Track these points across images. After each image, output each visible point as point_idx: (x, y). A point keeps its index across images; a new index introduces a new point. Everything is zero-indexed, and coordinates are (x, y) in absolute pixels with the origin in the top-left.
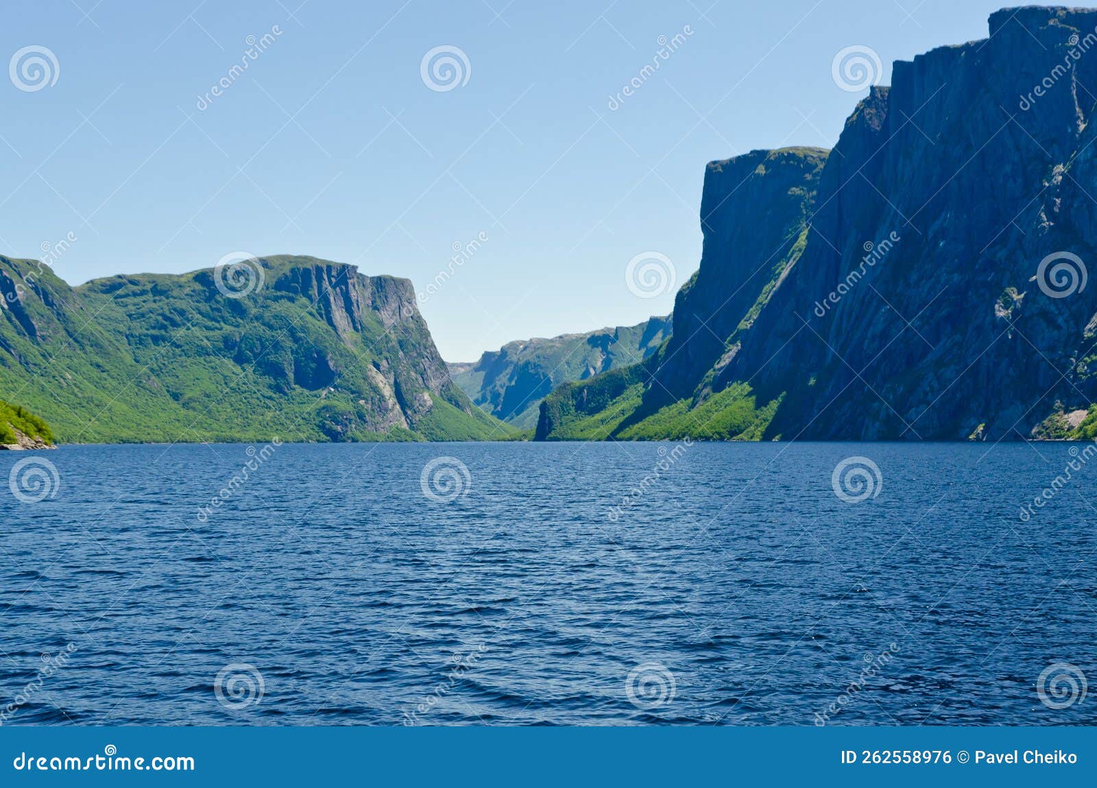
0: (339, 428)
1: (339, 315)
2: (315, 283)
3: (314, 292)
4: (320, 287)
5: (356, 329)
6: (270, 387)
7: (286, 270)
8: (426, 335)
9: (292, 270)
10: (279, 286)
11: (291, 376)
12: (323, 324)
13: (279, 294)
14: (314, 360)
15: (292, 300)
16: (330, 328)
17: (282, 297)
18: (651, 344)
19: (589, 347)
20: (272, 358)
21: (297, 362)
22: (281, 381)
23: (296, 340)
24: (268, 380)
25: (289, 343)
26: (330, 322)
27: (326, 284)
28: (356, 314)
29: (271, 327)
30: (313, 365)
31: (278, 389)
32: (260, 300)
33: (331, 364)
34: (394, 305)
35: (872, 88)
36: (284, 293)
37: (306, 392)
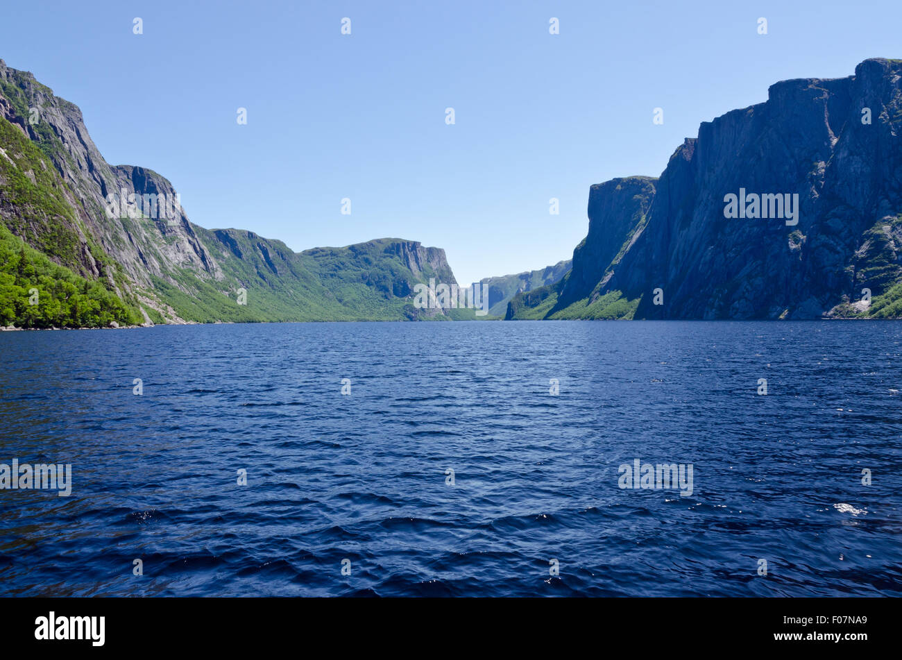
0: (413, 315)
1: (413, 264)
2: (402, 249)
3: (402, 254)
4: (404, 251)
5: (420, 270)
6: (382, 296)
7: (389, 244)
8: (451, 273)
9: (392, 244)
10: (386, 251)
11: (391, 291)
12: (406, 268)
13: (386, 255)
14: (401, 284)
15: (391, 257)
16: (408, 270)
17: (387, 256)
18: (548, 278)
19: (519, 280)
20: (383, 283)
21: (394, 285)
22: (387, 293)
23: (394, 276)
24: (382, 293)
25: (390, 277)
26: (409, 267)
27: (407, 250)
28: (420, 264)
29: (382, 269)
30: (402, 286)
31: (386, 297)
32: (378, 258)
33: (409, 286)
34: (437, 260)
35: (686, 139)
36: (388, 254)
37: (399, 299)
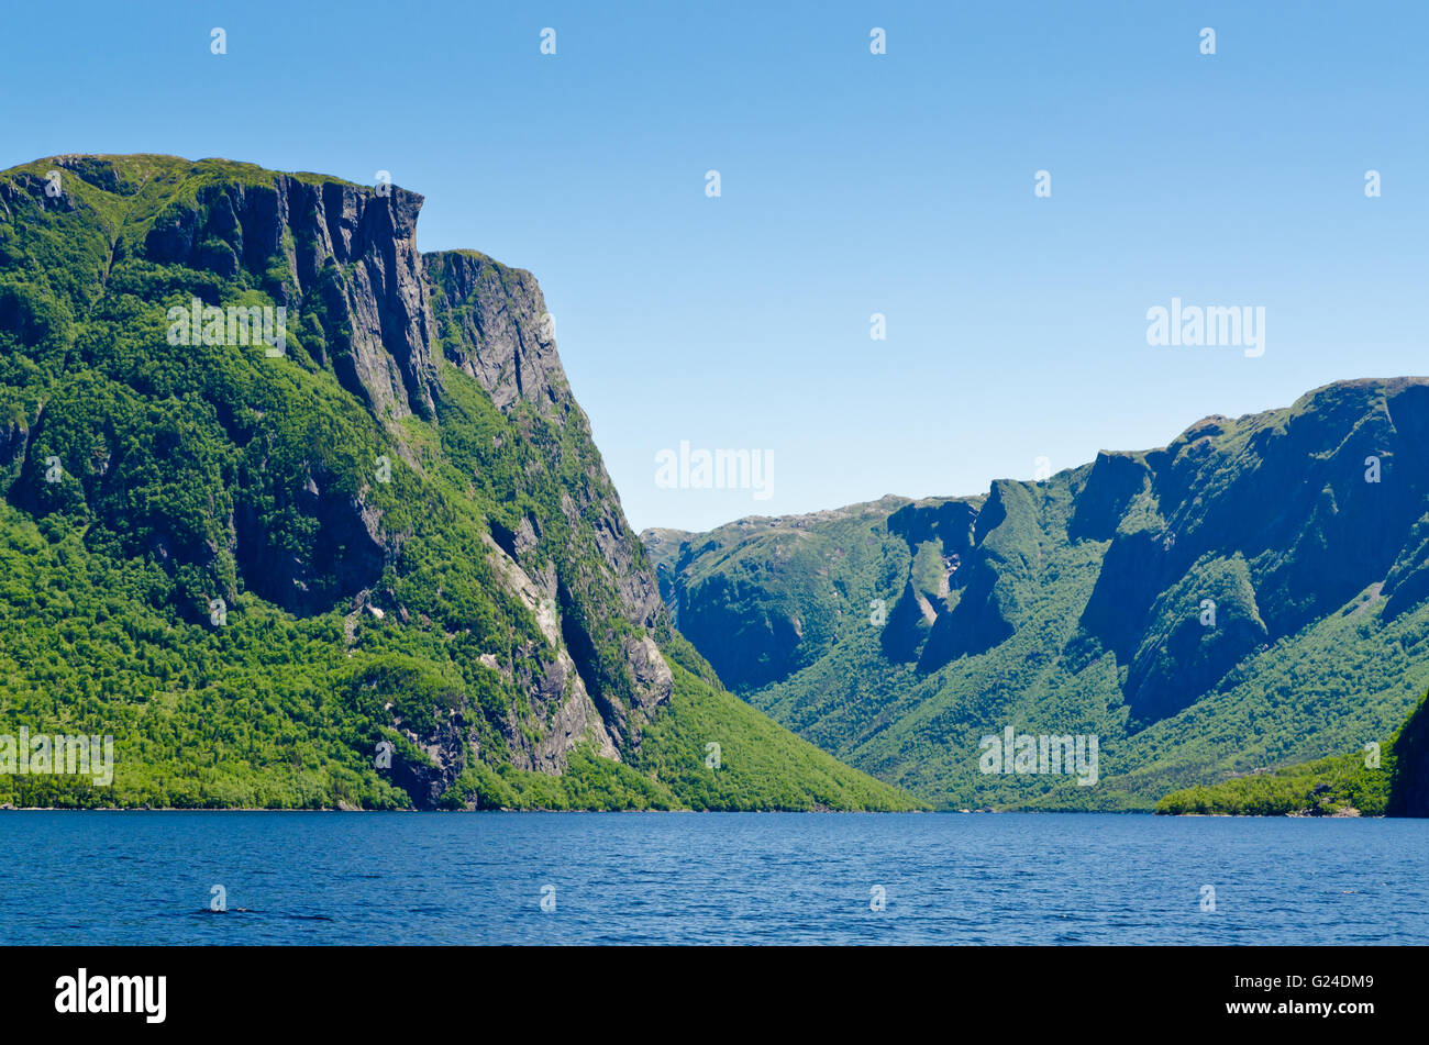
0: (434, 755)
1: (371, 357)
2: (287, 240)
3: (287, 269)
4: (305, 256)
5: (417, 407)
6: (153, 599)
7: (187, 192)
9: (207, 195)
10: (160, 245)
11: (227, 559)
12: (325, 381)
13: (162, 272)
14: (306, 504)
15: (211, 296)
16: (349, 397)
17: (175, 284)
20: (155, 493)
21: (245, 516)
22: (190, 574)
23: (239, 434)
24: (148, 573)
25: (212, 444)
26: (348, 376)
27: (324, 248)
28: (416, 360)
29: (144, 386)
30: (309, 524)
31: (190, 611)
32: (96, 293)
33: (371, 519)
34: (502, 350)
36: (180, 271)
37: (285, 621)
